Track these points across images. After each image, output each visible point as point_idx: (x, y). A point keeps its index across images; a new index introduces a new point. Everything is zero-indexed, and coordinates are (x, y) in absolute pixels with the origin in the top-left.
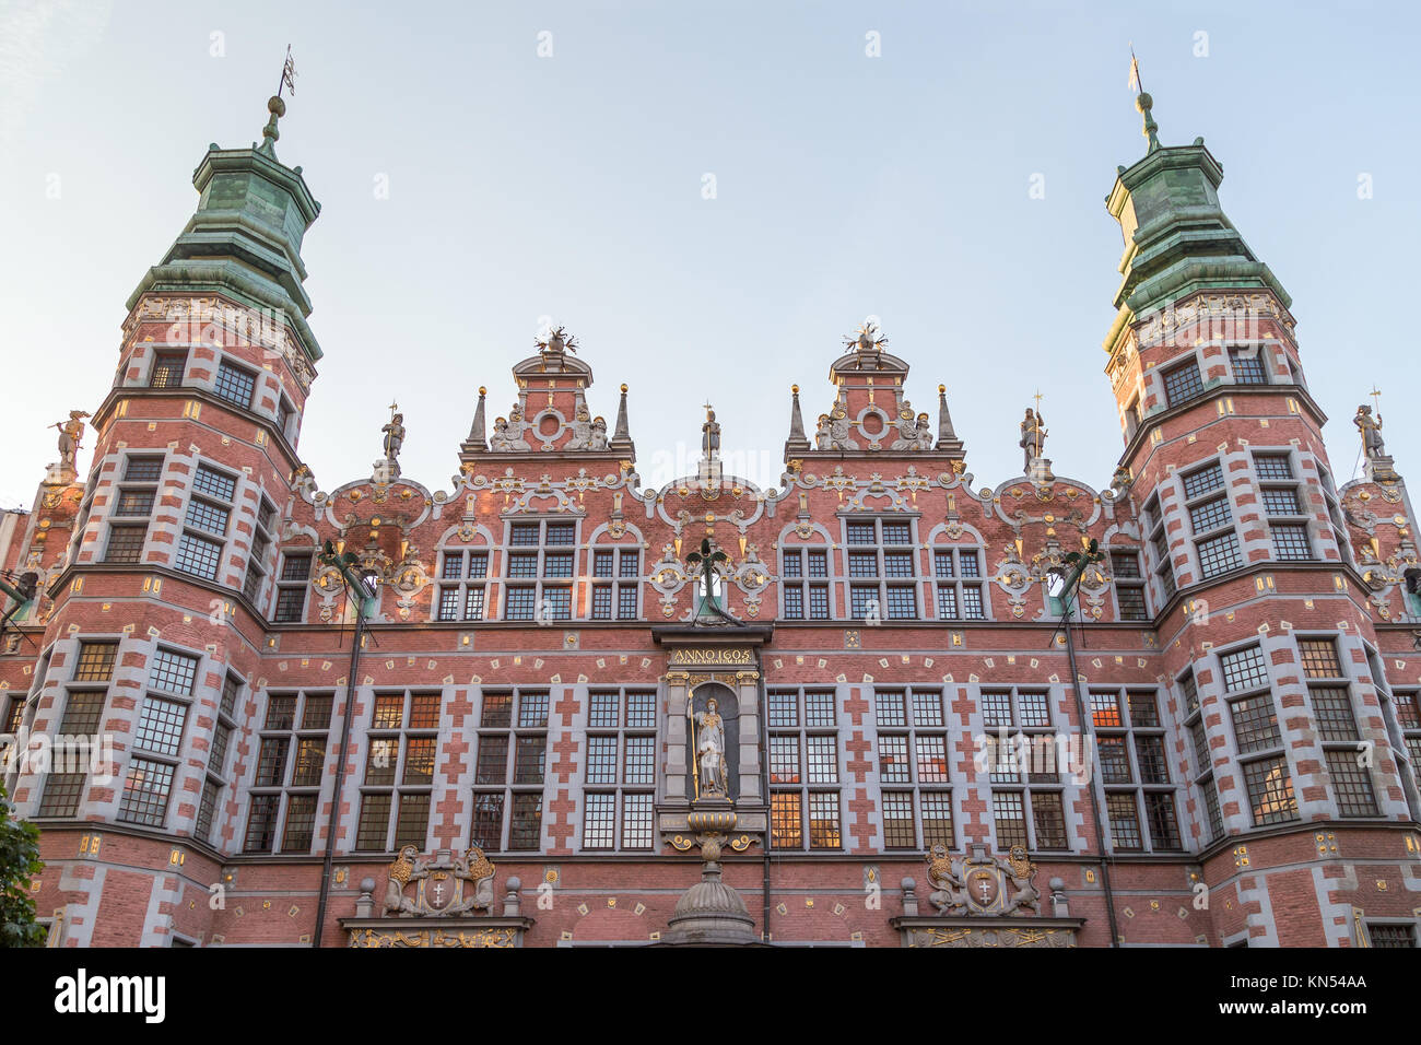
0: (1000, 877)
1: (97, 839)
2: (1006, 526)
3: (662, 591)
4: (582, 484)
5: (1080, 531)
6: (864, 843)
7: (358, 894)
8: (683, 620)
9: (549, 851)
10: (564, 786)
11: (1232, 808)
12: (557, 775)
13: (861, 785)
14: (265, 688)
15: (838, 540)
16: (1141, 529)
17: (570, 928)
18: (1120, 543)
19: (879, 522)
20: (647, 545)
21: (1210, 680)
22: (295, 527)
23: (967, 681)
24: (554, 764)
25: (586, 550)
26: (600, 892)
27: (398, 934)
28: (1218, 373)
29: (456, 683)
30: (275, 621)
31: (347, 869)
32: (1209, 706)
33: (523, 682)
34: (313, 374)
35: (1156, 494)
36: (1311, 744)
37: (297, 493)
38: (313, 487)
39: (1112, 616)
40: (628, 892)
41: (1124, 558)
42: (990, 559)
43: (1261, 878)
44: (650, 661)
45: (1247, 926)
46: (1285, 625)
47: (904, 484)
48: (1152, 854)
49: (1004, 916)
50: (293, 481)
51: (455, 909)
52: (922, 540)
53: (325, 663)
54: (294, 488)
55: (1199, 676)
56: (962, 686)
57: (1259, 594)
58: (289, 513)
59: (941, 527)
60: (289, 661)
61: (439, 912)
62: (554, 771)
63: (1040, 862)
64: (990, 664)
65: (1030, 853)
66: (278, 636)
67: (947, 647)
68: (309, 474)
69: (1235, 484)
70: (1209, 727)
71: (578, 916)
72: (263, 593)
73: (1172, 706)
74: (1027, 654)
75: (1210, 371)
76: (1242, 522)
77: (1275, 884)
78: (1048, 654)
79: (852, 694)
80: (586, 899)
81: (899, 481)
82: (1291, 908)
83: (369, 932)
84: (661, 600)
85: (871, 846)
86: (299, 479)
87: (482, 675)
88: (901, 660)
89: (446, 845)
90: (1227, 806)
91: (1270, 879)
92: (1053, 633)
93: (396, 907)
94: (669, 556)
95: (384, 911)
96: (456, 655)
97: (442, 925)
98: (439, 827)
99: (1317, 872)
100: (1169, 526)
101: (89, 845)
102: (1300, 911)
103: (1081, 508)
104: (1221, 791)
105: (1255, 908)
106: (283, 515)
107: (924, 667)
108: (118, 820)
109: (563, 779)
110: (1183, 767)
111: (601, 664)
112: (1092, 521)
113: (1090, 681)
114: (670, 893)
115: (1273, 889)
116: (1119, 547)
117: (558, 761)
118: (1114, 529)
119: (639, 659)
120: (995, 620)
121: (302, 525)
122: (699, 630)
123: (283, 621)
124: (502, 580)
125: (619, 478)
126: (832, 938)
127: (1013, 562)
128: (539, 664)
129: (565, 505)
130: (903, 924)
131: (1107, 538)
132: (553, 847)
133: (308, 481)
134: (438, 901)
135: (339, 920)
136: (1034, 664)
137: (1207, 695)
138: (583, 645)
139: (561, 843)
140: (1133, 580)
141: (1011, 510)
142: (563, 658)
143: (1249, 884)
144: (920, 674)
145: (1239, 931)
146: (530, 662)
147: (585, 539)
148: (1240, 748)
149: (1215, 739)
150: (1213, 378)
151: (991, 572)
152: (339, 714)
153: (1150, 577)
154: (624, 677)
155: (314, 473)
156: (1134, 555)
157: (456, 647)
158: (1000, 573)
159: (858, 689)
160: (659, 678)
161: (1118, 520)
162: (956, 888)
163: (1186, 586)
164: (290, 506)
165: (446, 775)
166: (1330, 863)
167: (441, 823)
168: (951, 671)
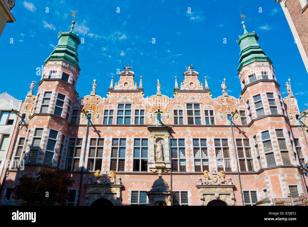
0: (218, 177)
1: (40, 168)
2: (219, 106)
3: (149, 118)
4: (133, 97)
5: (234, 107)
6: (191, 170)
7: (88, 179)
8: (153, 124)
9: (126, 171)
10: (129, 158)
11: (264, 163)
12: (128, 156)
13: (190, 158)
14: (69, 137)
15: (185, 108)
16: (246, 107)
17: (131, 187)
18: (242, 109)
19: (193, 105)
20: (146, 109)
21: (259, 138)
22: (75, 104)
23: (211, 137)
24: (127, 154)
25: (134, 110)
26: (137, 180)
27: (96, 188)
28: (259, 77)
29: (107, 137)
30: (71, 124)
31: (86, 174)
32: (259, 143)
33: (121, 137)
34: (79, 74)
35: (248, 100)
36: (278, 150)
37: (75, 98)
38: (79, 97)
39: (240, 124)
40: (143, 180)
41: (242, 112)
42: (216, 112)
43: (269, 177)
44: (147, 133)
45: (266, 186)
46: (273, 127)
47: (198, 97)
48: (248, 172)
49: (219, 185)
50: (75, 95)
51: (107, 183)
52: (202, 108)
53: (81, 132)
54: (75, 97)
55: (257, 137)
56: (210, 138)
57: (268, 121)
58: (74, 102)
59: (206, 106)
60: (74, 132)
61: (104, 183)
62: (127, 155)
63: (226, 174)
64: (216, 134)
65: (224, 172)
66: (72, 127)
67: (207, 130)
68: (78, 94)
69: (263, 99)
70: (259, 147)
71: (132, 185)
72: (69, 118)
73: (252, 142)
74: (224, 131)
75: (258, 77)
76: (265, 106)
77: (272, 178)
78: (228, 132)
79: (188, 140)
80: (134, 181)
81: (197, 96)
82: (275, 183)
83: (90, 187)
84: (149, 120)
85: (192, 171)
86: (76, 95)
87: (112, 135)
88: (198, 133)
89: (105, 170)
90: (263, 163)
91: (271, 177)
92: (228, 127)
93: (96, 182)
94: (151, 111)
95: (93, 183)
96: (107, 131)
97: (105, 186)
98: (104, 166)
99: (279, 176)
100: (251, 107)
101: (38, 169)
102: (276, 183)
103: (234, 102)
104: (261, 159)
105: (268, 183)
106: (73, 102)
107: (203, 134)
108: (43, 164)
109: (129, 157)
110: (254, 154)
111: (137, 133)
112: (236, 104)
113: (236, 137)
114: (151, 180)
115: (271, 179)
116: (241, 110)
117: (128, 153)
118: (240, 106)
119: (144, 132)
120: (217, 125)
121: (76, 105)
122: (157, 127)
123: (72, 124)
124: (116, 116)
125: (140, 95)
126: (184, 189)
127: (220, 113)
128: (124, 133)
129: (129, 101)
130: (199, 187)
131: (239, 108)
132: (127, 171)
133: (78, 95)
134: (104, 181)
135: (85, 184)
136: (225, 134)
137: (259, 141)
138: (133, 129)
139: (129, 170)
140: (244, 116)
141: (220, 102)
142: (129, 132)
143: (267, 178)
144: (202, 136)
145: (265, 187)
146: (122, 133)
147: (133, 107)
148: (265, 151)
149: (260, 149)
150: (258, 78)
151: (216, 115)
152: (84, 143)
153: (247, 116)
154: (141, 136)
155: (79, 94)
156: (244, 111)
157: (107, 129)
158: (218, 115)
159: (189, 139)
160: (149, 136)
161: (241, 104)
162: (209, 179)
163: (254, 119)
164: (74, 101)
165: (105, 156)
166: (282, 174)
167: (104, 165)
168: (208, 135)
